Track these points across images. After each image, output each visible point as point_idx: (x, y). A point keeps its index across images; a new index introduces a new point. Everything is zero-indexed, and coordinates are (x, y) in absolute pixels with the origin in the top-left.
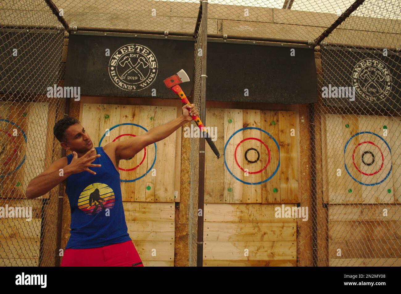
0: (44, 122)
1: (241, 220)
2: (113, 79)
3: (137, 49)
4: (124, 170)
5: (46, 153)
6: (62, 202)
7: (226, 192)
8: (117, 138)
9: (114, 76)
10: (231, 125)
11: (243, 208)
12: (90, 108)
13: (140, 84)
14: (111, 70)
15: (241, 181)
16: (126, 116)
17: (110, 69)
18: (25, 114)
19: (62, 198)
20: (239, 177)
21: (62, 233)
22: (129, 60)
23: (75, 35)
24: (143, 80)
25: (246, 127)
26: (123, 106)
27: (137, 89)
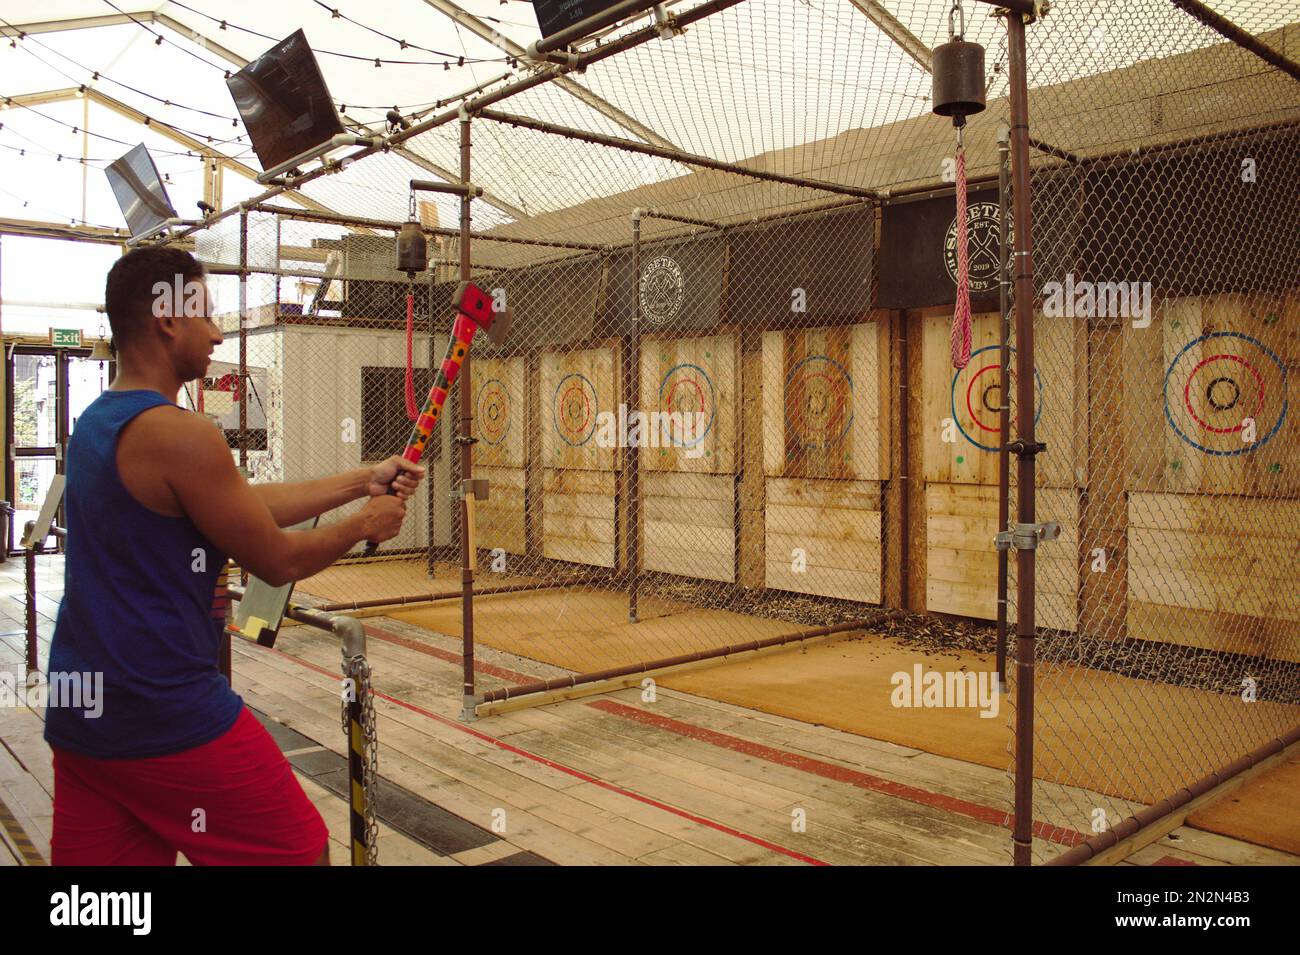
0: (872, 356)
1: (1203, 528)
2: (952, 273)
3: (983, 211)
4: (990, 430)
5: (880, 408)
6: (906, 485)
7: (1168, 471)
8: (978, 375)
9: (953, 268)
10: (1178, 331)
11: (1207, 503)
12: (934, 324)
13: (994, 276)
14: (948, 259)
15: (1201, 448)
16: (990, 334)
17: (947, 256)
18: (847, 346)
19: (906, 480)
20: (1194, 440)
21: (911, 537)
22: (974, 235)
23: (889, 206)
24: (998, 269)
25: (1208, 333)
26: (984, 315)
27: (989, 286)
